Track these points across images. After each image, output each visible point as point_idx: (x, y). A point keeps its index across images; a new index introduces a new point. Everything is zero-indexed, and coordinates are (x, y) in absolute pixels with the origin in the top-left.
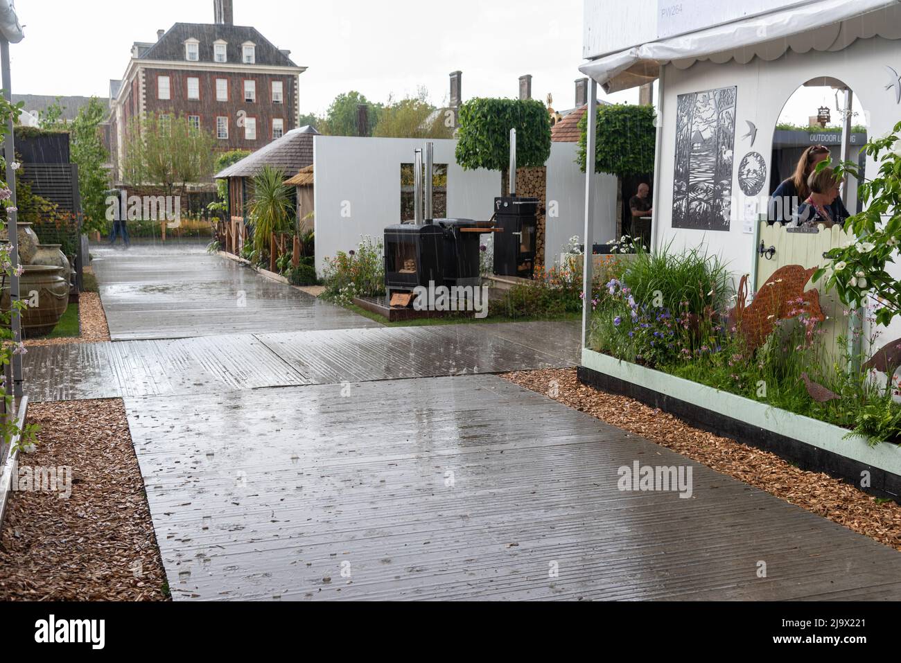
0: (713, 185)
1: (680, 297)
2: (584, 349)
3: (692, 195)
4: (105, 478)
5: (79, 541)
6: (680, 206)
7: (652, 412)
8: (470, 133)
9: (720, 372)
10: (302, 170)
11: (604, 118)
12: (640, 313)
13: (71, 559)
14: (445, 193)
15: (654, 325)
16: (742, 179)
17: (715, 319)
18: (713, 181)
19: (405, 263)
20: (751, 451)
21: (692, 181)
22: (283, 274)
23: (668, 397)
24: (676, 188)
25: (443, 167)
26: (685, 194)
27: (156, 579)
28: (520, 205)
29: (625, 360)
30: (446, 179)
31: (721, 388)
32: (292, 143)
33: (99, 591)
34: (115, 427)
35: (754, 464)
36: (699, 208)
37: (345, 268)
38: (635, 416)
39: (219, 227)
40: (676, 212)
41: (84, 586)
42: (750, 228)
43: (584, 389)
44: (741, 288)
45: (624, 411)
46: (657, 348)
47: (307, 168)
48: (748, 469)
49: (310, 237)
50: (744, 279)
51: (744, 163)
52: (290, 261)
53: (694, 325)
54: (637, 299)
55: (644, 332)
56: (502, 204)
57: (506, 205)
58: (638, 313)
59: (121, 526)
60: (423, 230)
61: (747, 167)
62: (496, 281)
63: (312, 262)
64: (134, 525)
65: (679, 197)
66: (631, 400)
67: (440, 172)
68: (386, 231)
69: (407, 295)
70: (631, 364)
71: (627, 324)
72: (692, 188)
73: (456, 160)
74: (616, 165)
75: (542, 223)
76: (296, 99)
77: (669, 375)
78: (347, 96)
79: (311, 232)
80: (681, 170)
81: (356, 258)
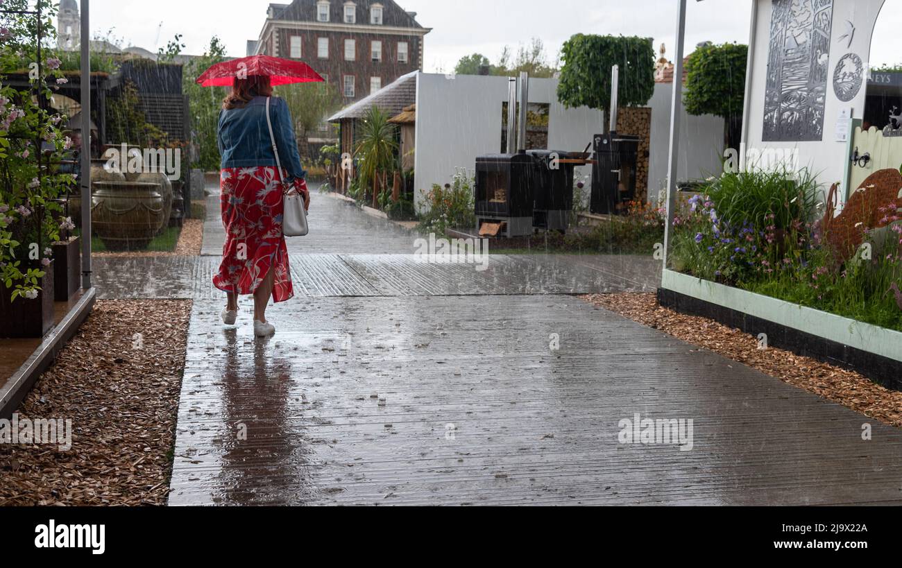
0: (806, 93)
1: (765, 209)
2: (664, 270)
3: (783, 105)
4: (148, 361)
5: (101, 410)
6: (772, 117)
7: (730, 332)
8: (572, 70)
9: (804, 287)
10: (406, 108)
11: (711, 58)
12: (722, 228)
13: (87, 424)
14: (546, 133)
15: (737, 241)
16: (838, 84)
17: (802, 230)
18: (806, 89)
19: (496, 192)
20: (833, 370)
21: (785, 90)
22: (384, 210)
23: (748, 315)
24: (767, 99)
25: (545, 106)
26: (777, 104)
27: (165, 446)
28: (620, 142)
29: (706, 278)
30: (548, 118)
31: (804, 304)
32: (402, 87)
33: (103, 452)
34: (176, 321)
35: (833, 381)
36: (791, 118)
37: (439, 200)
38: (711, 335)
39: (331, 170)
40: (767, 125)
41: (91, 447)
42: (844, 136)
43: (662, 311)
44: (830, 198)
45: (700, 329)
46: (738, 265)
47: (410, 107)
48: (825, 385)
49: (411, 173)
50: (834, 188)
51: (840, 65)
52: (390, 197)
53: (779, 239)
54: (719, 214)
55: (725, 248)
56: (602, 141)
57: (605, 142)
58: (719, 228)
59: (149, 400)
60: (514, 159)
61: (843, 71)
62: (592, 219)
63: (411, 198)
64: (161, 400)
65: (770, 108)
66: (710, 321)
67: (542, 112)
68: (478, 159)
69: (496, 225)
70: (711, 282)
71: (708, 241)
72: (786, 98)
73: (558, 98)
74: (723, 106)
75: (645, 166)
76: (420, 60)
77: (750, 293)
78: (470, 58)
79: (412, 169)
80: (774, 79)
81: (451, 190)
